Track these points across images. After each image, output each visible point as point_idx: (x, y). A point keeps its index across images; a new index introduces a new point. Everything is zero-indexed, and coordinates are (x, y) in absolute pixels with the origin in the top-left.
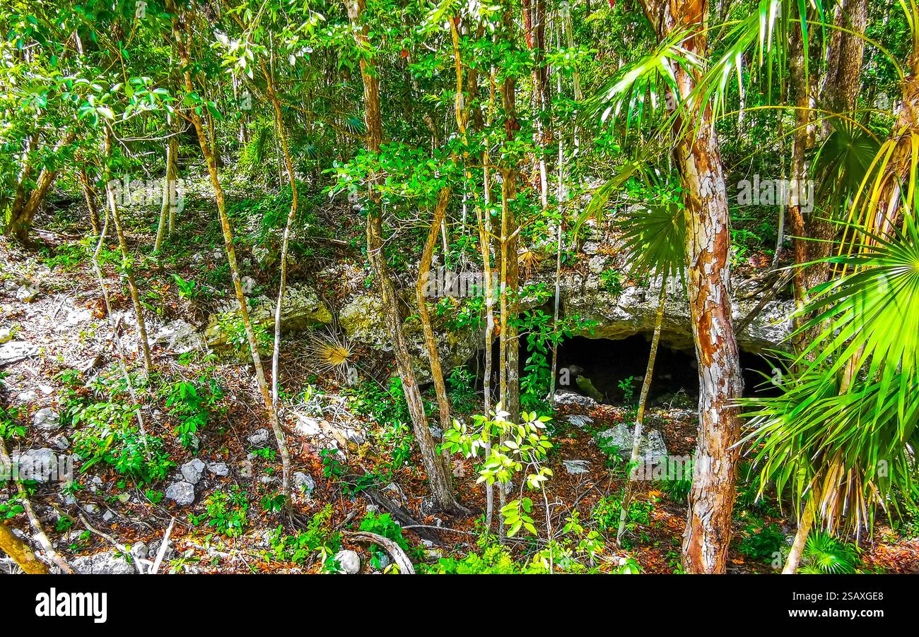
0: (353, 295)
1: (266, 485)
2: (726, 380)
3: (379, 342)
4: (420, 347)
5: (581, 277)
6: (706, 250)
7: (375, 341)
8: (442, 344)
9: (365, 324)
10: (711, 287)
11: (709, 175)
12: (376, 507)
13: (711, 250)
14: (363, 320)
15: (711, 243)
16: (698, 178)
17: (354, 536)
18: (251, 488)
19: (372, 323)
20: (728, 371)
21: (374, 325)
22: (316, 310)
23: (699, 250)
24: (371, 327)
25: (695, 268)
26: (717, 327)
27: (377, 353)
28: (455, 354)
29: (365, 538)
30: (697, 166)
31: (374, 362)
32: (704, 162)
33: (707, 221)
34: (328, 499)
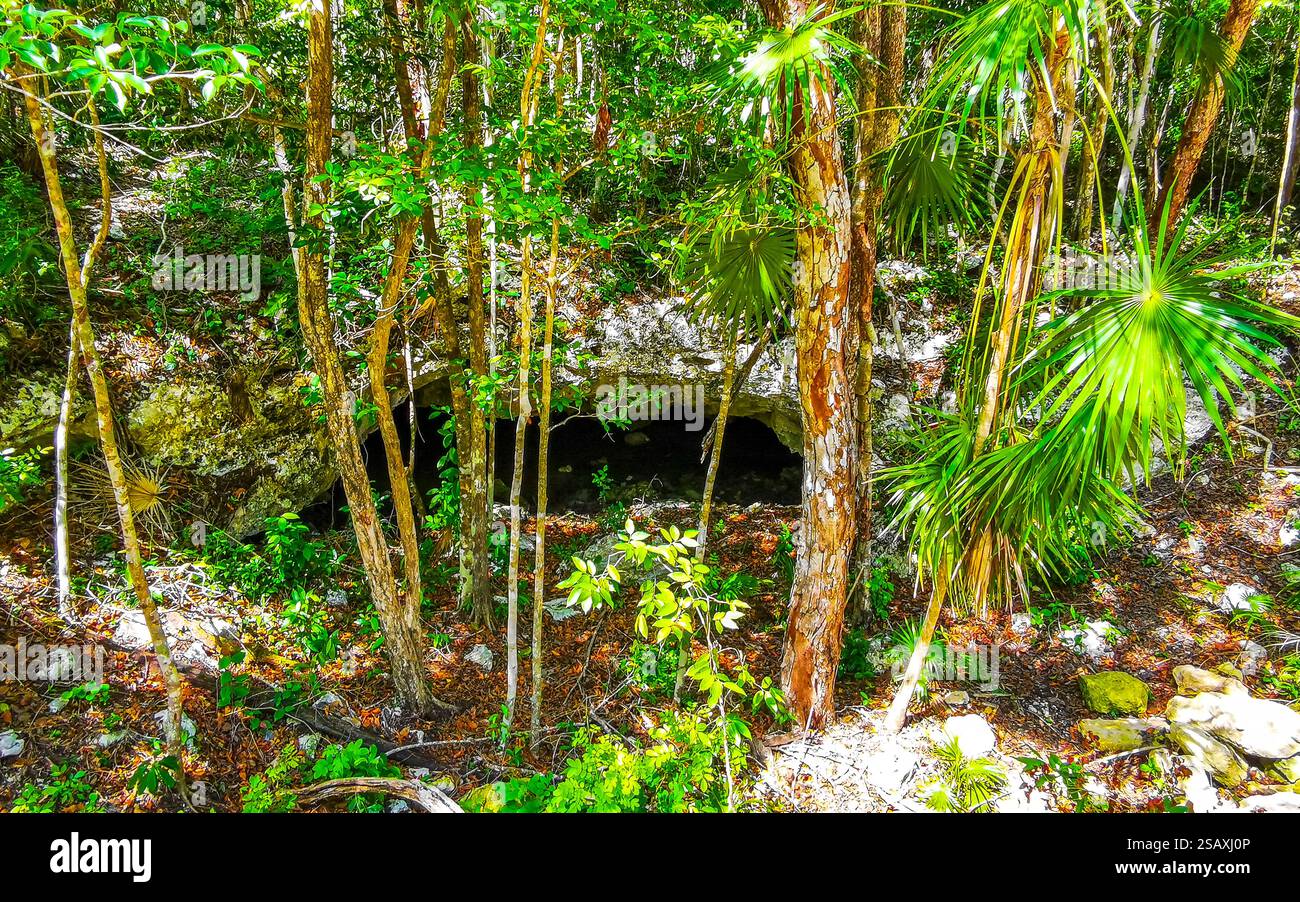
0: (147, 385)
1: (111, 750)
2: (845, 450)
3: (205, 461)
4: (273, 461)
5: (507, 327)
6: (828, 285)
7: (199, 459)
8: (306, 453)
9: (176, 434)
10: (832, 332)
11: (836, 189)
12: (317, 736)
13: (834, 284)
14: (172, 426)
15: (836, 274)
16: (823, 192)
17: (312, 793)
18: (82, 762)
19: (188, 430)
20: (847, 437)
21: (190, 434)
22: (83, 417)
23: (818, 284)
24: (186, 437)
25: (813, 309)
26: (836, 382)
27: (206, 480)
28: (327, 466)
29: (340, 789)
30: (822, 178)
31: (205, 496)
32: (830, 172)
33: (833, 247)
34: (226, 746)
